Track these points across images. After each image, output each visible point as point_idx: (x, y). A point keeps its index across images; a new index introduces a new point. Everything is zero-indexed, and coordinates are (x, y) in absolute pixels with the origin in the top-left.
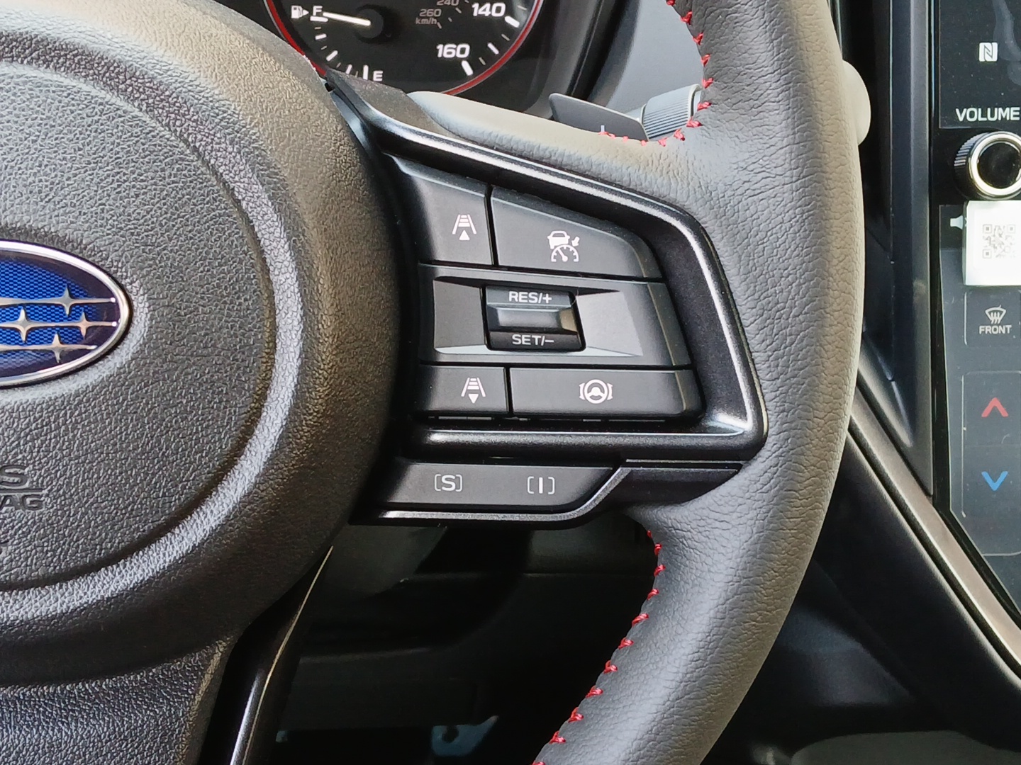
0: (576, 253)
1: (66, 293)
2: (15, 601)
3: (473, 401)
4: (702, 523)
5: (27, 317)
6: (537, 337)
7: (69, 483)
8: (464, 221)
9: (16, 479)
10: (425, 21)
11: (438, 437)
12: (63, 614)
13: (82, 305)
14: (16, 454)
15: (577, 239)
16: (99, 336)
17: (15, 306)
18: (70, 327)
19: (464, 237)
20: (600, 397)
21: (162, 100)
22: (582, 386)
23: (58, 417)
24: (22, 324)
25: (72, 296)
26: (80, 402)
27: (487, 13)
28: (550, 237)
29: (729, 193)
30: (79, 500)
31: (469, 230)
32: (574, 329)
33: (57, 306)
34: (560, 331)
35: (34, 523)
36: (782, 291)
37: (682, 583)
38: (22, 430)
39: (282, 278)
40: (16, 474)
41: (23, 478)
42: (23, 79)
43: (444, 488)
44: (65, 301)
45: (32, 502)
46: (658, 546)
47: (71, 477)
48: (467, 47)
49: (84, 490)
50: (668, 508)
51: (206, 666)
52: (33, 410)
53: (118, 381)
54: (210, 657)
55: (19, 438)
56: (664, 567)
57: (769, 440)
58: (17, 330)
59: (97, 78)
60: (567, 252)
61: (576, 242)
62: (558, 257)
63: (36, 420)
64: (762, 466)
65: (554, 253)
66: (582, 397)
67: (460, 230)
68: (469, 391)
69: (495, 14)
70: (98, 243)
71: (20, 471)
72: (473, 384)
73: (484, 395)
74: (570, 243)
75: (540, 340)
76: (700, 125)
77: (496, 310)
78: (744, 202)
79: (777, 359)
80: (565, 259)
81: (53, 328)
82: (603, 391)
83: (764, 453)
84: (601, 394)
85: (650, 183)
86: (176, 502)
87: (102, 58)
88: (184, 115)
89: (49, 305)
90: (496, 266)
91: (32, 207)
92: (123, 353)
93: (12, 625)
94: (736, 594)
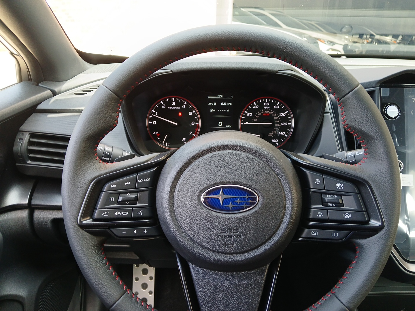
0: (342, 188)
1: (247, 195)
2: (235, 256)
3: (320, 217)
4: (370, 243)
5: (239, 200)
6: (333, 204)
7: (246, 233)
8: (318, 180)
9: (236, 232)
10: (270, 135)
11: (311, 224)
12: (244, 260)
13: (250, 197)
14: (237, 227)
15: (343, 185)
16: (253, 204)
17: (237, 197)
18: (247, 202)
19: (318, 184)
20: (348, 217)
21: (264, 158)
22: (344, 214)
23: (245, 220)
24: (238, 201)
25: (248, 196)
26: (249, 217)
27: (281, 134)
28: (337, 184)
29: (375, 176)
30: (248, 237)
31: (319, 182)
32: (342, 203)
33: (245, 197)
34: (339, 203)
35: (239, 241)
36: (387, 197)
37: (365, 256)
38: (238, 222)
39: (287, 193)
40: (236, 231)
41: (238, 232)
42: (238, 154)
43: (314, 234)
44: (247, 197)
45: (239, 237)
46: (357, 247)
47: (247, 232)
48: (277, 140)
49: (249, 235)
50: (361, 240)
51: (266, 269)
52: (240, 218)
53: (256, 213)
54: (266, 268)
55: (237, 224)
56: (359, 252)
57: (385, 227)
58: (237, 202)
59: (252, 154)
60: (340, 187)
61: (342, 185)
62: (338, 188)
63: (241, 220)
64: (383, 232)
65: (337, 187)
66: (344, 217)
67: (317, 182)
68: (319, 215)
69: (283, 134)
70: (253, 185)
71: (237, 230)
72: (320, 213)
73: (322, 215)
74: (341, 185)
75: (334, 205)
76: (365, 162)
77: (325, 199)
78: (378, 178)
79: (387, 210)
80: (340, 189)
81: (244, 202)
82: (349, 216)
83: (384, 230)
84: (348, 216)
85: (358, 174)
86: (267, 237)
87: (253, 150)
88: (268, 161)
89: (243, 197)
90: (325, 190)
91: (240, 179)
92: (257, 207)
93: (234, 262)
94: (379, 259)
